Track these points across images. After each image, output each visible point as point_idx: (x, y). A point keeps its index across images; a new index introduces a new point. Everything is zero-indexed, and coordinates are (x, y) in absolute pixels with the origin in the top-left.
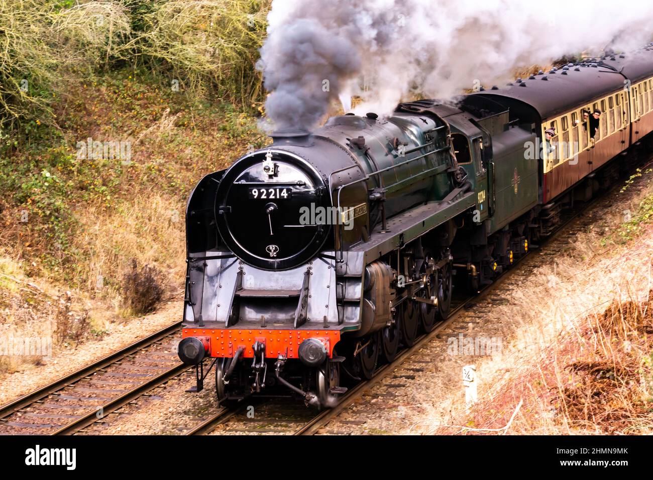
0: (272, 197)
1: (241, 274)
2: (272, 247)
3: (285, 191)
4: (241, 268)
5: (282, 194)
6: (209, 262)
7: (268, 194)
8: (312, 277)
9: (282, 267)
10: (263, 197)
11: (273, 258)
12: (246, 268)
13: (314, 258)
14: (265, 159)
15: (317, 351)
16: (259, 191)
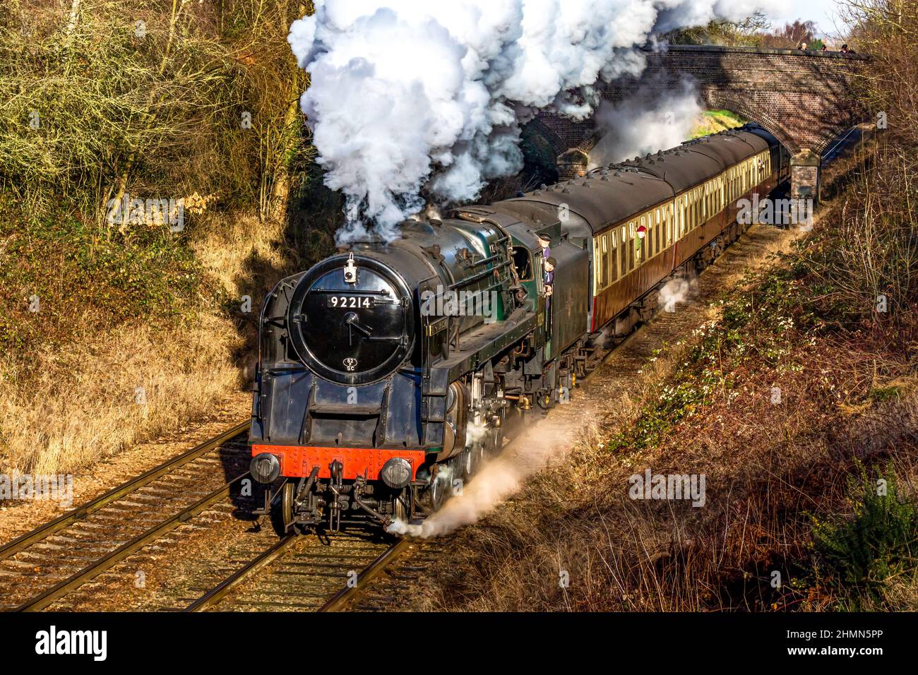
0: (352, 306)
2: (350, 360)
3: (367, 300)
5: (364, 304)
7: (349, 303)
9: (360, 382)
10: (343, 305)
11: (350, 372)
13: (394, 374)
14: (347, 265)
16: (339, 298)
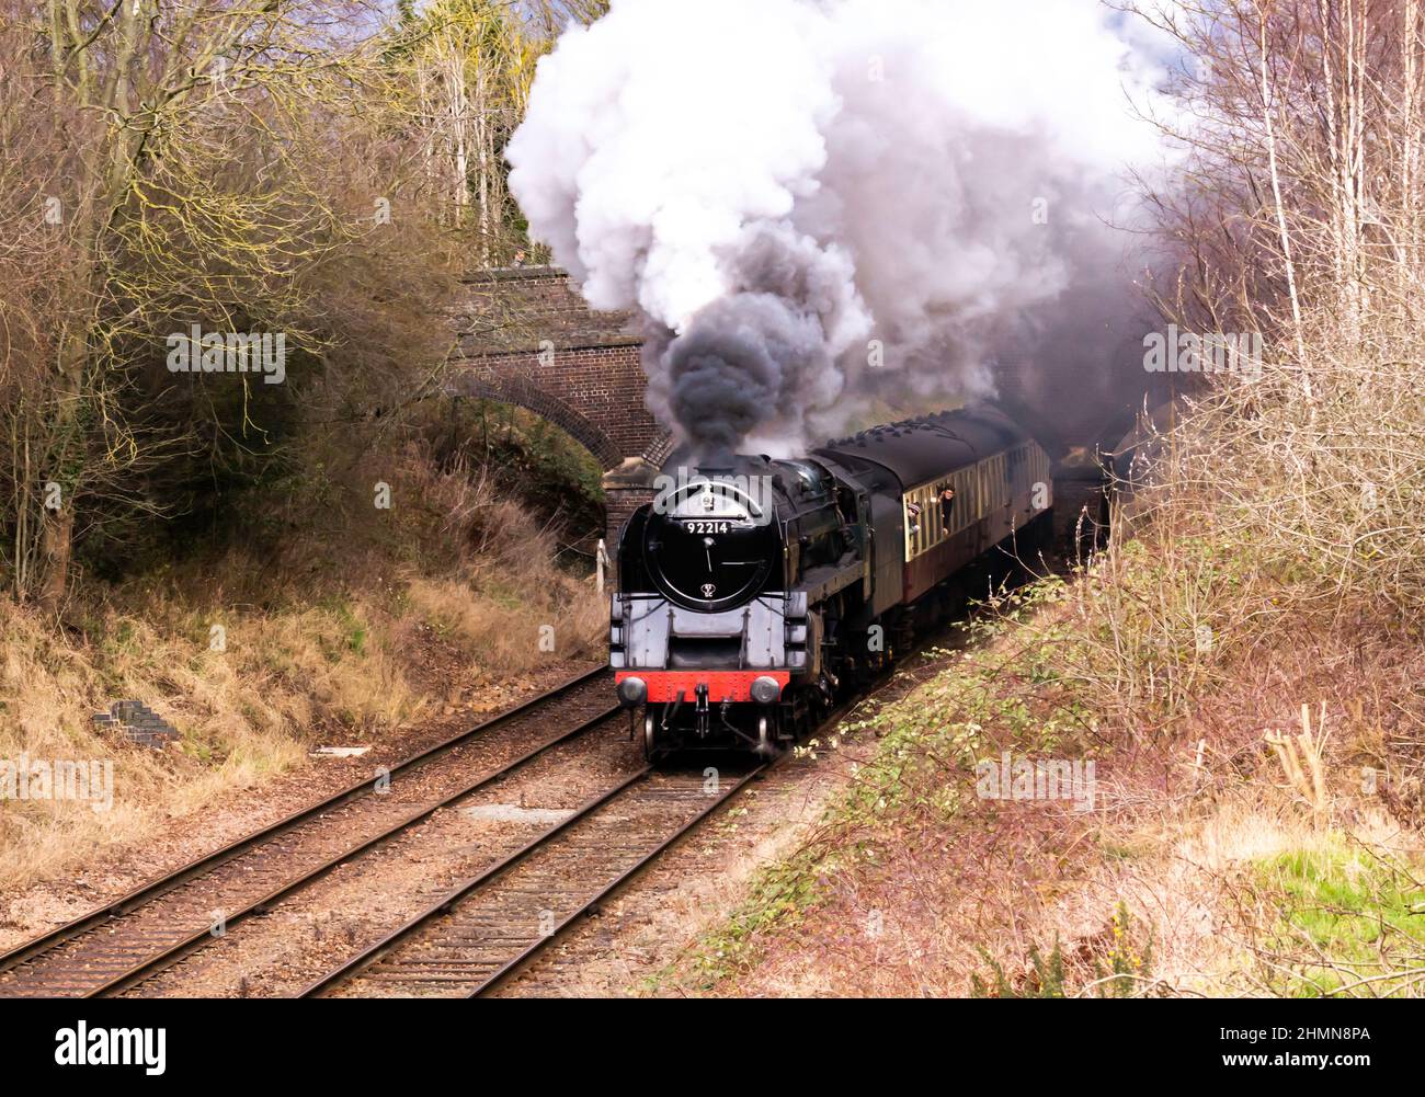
1: (671, 616)
2: (708, 587)
4: (671, 611)
6: (634, 603)
8: (750, 620)
9: (718, 609)
11: (708, 598)
12: (676, 610)
13: (752, 599)
15: (768, 689)
